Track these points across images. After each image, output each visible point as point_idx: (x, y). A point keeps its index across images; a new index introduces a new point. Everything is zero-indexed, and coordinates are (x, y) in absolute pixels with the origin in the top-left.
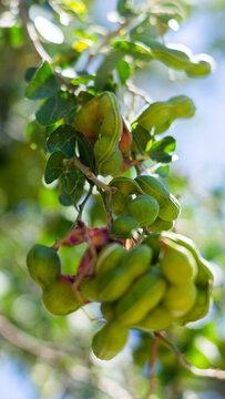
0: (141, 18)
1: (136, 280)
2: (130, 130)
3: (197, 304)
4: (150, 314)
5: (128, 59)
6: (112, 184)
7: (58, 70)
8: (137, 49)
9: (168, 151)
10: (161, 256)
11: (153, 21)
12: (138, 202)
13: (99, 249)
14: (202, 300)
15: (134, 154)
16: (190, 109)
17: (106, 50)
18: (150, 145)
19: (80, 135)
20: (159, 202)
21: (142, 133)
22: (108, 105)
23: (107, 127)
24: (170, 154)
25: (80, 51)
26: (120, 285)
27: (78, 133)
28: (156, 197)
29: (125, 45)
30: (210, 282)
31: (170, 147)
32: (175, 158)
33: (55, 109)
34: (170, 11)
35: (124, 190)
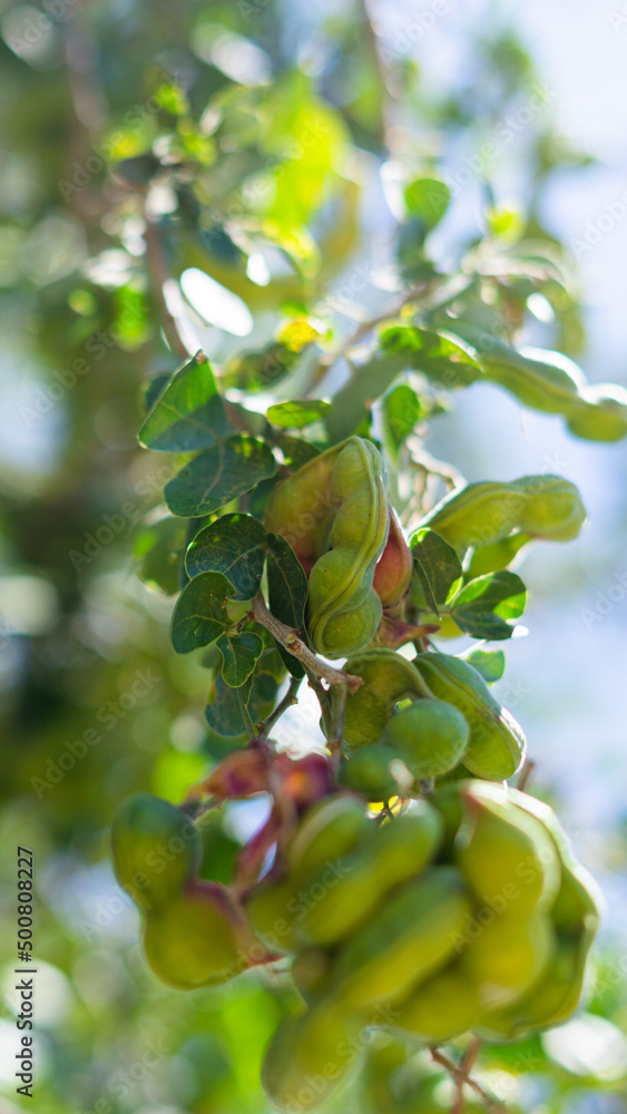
0: (457, 284)
1: (392, 893)
2: (408, 544)
3: (549, 979)
4: (424, 987)
5: (415, 381)
6: (347, 670)
7: (233, 396)
8: (444, 350)
9: (503, 611)
10: (465, 835)
11: (488, 295)
12: (416, 714)
13: (302, 808)
14: (565, 968)
15: (412, 612)
16: (568, 510)
17: (361, 354)
18: (456, 591)
19: (277, 545)
20: (468, 719)
21: (437, 555)
22: (357, 467)
23: (348, 523)
24: (510, 622)
25: (294, 347)
26: (350, 899)
27: (271, 538)
28: (464, 709)
29: (411, 338)
30: (589, 921)
31: (511, 603)
32: (520, 631)
33: (216, 480)
34: (534, 272)
35: (381, 685)
